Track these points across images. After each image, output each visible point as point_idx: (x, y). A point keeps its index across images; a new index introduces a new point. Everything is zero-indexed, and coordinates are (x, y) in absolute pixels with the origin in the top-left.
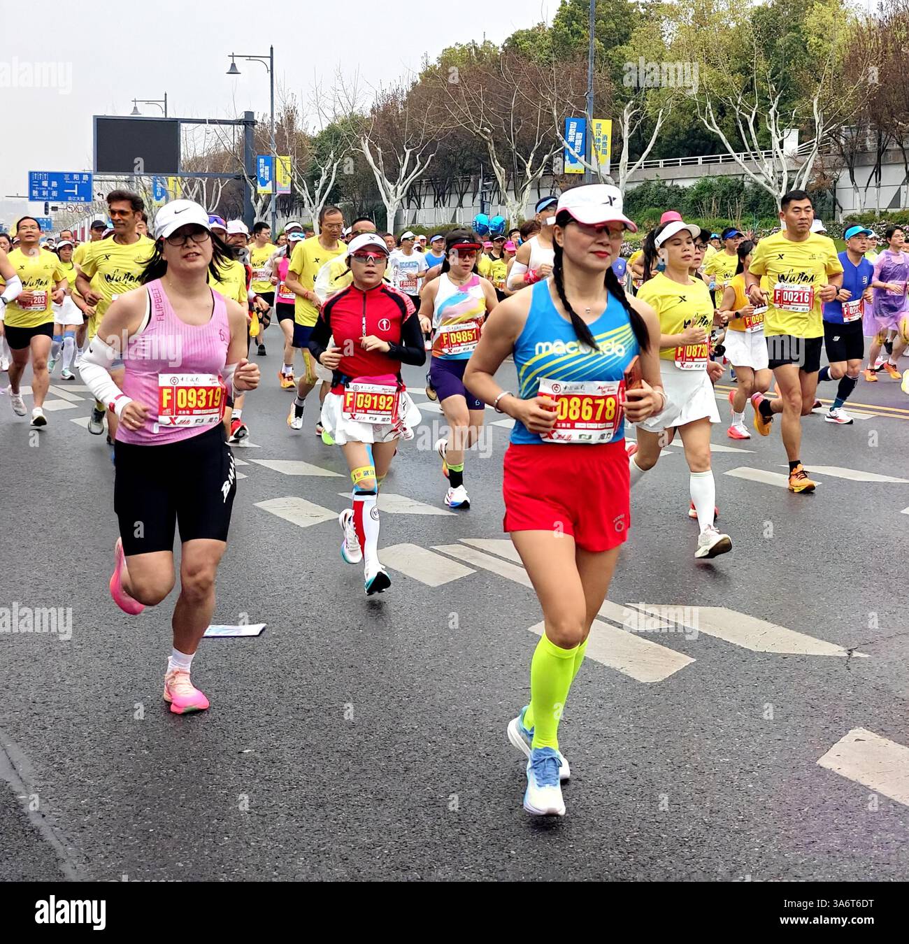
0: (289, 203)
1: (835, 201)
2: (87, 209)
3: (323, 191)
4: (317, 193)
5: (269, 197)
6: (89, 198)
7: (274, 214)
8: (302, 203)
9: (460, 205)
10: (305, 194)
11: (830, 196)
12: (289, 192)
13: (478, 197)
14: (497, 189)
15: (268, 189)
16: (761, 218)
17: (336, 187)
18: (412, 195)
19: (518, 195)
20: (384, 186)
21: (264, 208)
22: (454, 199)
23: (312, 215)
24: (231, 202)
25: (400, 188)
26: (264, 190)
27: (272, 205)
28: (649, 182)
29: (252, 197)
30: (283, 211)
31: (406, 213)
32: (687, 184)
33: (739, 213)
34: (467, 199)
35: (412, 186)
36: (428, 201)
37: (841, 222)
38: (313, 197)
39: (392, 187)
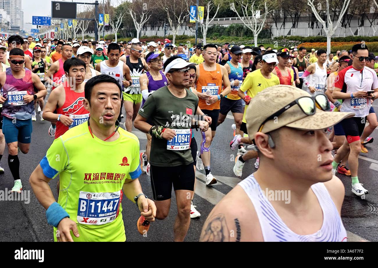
0: (108, 28)
1: (271, 33)
2: (49, 27)
3: (118, 25)
4: (117, 25)
5: (102, 26)
6: (50, 24)
7: (104, 31)
8: (112, 29)
9: (158, 30)
10: (113, 26)
11: (269, 31)
12: (108, 25)
13: (164, 28)
14: (169, 26)
15: (102, 24)
16: (248, 37)
17: (122, 24)
18: (144, 27)
19: (176, 28)
20: (136, 24)
21: (101, 29)
22: (157, 28)
23: (115, 32)
24: (91, 27)
25: (141, 25)
26: (101, 24)
27: (103, 29)
28: (215, 25)
29: (97, 26)
30: (106, 30)
31: (142, 32)
32: (226, 26)
33: (242, 35)
34: (161, 28)
35: (144, 24)
36: (149, 28)
37: (273, 39)
38: (115, 26)
39: (138, 25)
